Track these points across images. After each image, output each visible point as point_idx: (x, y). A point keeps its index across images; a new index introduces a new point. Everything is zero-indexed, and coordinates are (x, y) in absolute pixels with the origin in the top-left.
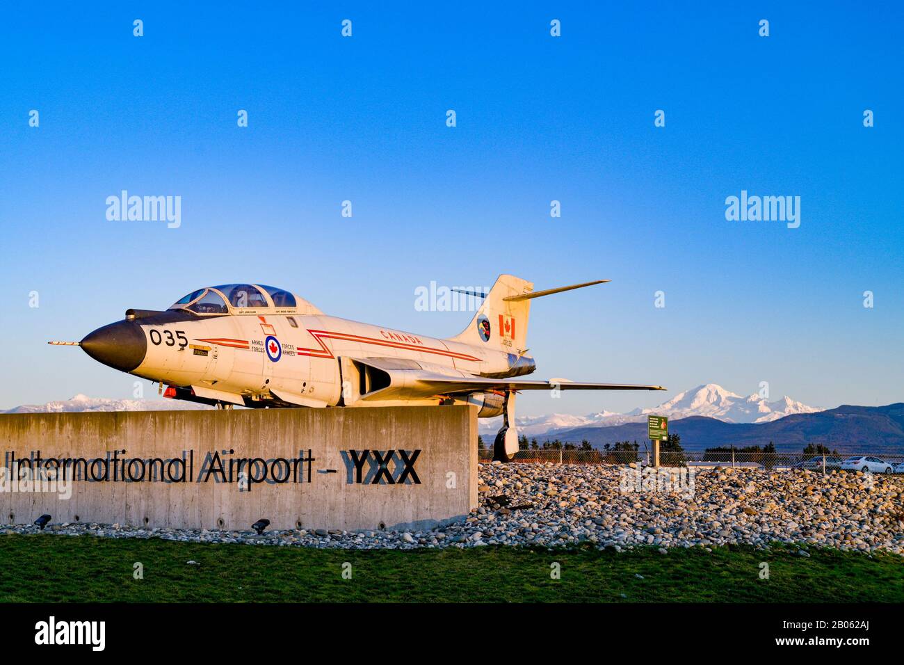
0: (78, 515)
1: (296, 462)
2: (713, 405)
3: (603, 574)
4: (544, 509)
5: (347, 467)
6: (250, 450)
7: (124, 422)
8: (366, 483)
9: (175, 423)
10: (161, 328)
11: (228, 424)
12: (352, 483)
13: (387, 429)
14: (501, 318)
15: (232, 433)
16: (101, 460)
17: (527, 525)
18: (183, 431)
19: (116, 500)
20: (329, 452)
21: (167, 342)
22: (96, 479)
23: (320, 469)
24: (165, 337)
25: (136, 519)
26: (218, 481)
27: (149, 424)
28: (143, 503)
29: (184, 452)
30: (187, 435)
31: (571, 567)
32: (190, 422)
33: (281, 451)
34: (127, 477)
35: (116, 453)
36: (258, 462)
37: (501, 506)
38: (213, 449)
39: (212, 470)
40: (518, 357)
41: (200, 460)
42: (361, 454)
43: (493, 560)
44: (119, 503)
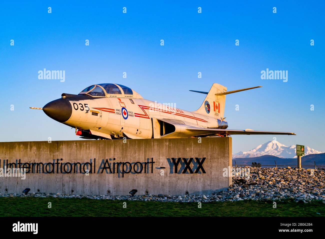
0: (39, 189)
1: (146, 163)
2: (275, 150)
3: (302, 212)
4: (262, 185)
5: (170, 166)
6: (123, 158)
7: (62, 145)
8: (179, 173)
9: (86, 146)
10: (78, 102)
11: (112, 146)
12: (172, 173)
13: (189, 148)
14: (214, 103)
15: (114, 150)
16: (50, 163)
17: (259, 191)
18: (90, 150)
19: (58, 182)
20: (161, 159)
21: (80, 109)
22: (48, 172)
23: (157, 167)
24: (80, 106)
25: (67, 191)
26: (107, 173)
27: (74, 147)
28: (71, 183)
29: (91, 159)
30: (92, 152)
31: (286, 209)
32: (94, 146)
33: (138, 159)
34: (63, 171)
35: (58, 160)
36: (127, 164)
37: (243, 183)
38: (105, 158)
39: (105, 168)
40: (221, 121)
41: (99, 163)
42: (177, 160)
43: (249, 206)
44: (59, 183)
